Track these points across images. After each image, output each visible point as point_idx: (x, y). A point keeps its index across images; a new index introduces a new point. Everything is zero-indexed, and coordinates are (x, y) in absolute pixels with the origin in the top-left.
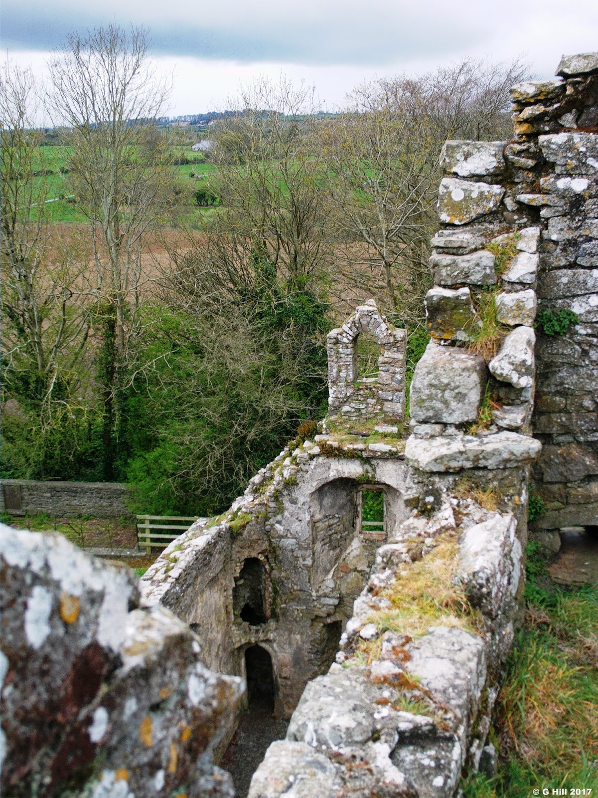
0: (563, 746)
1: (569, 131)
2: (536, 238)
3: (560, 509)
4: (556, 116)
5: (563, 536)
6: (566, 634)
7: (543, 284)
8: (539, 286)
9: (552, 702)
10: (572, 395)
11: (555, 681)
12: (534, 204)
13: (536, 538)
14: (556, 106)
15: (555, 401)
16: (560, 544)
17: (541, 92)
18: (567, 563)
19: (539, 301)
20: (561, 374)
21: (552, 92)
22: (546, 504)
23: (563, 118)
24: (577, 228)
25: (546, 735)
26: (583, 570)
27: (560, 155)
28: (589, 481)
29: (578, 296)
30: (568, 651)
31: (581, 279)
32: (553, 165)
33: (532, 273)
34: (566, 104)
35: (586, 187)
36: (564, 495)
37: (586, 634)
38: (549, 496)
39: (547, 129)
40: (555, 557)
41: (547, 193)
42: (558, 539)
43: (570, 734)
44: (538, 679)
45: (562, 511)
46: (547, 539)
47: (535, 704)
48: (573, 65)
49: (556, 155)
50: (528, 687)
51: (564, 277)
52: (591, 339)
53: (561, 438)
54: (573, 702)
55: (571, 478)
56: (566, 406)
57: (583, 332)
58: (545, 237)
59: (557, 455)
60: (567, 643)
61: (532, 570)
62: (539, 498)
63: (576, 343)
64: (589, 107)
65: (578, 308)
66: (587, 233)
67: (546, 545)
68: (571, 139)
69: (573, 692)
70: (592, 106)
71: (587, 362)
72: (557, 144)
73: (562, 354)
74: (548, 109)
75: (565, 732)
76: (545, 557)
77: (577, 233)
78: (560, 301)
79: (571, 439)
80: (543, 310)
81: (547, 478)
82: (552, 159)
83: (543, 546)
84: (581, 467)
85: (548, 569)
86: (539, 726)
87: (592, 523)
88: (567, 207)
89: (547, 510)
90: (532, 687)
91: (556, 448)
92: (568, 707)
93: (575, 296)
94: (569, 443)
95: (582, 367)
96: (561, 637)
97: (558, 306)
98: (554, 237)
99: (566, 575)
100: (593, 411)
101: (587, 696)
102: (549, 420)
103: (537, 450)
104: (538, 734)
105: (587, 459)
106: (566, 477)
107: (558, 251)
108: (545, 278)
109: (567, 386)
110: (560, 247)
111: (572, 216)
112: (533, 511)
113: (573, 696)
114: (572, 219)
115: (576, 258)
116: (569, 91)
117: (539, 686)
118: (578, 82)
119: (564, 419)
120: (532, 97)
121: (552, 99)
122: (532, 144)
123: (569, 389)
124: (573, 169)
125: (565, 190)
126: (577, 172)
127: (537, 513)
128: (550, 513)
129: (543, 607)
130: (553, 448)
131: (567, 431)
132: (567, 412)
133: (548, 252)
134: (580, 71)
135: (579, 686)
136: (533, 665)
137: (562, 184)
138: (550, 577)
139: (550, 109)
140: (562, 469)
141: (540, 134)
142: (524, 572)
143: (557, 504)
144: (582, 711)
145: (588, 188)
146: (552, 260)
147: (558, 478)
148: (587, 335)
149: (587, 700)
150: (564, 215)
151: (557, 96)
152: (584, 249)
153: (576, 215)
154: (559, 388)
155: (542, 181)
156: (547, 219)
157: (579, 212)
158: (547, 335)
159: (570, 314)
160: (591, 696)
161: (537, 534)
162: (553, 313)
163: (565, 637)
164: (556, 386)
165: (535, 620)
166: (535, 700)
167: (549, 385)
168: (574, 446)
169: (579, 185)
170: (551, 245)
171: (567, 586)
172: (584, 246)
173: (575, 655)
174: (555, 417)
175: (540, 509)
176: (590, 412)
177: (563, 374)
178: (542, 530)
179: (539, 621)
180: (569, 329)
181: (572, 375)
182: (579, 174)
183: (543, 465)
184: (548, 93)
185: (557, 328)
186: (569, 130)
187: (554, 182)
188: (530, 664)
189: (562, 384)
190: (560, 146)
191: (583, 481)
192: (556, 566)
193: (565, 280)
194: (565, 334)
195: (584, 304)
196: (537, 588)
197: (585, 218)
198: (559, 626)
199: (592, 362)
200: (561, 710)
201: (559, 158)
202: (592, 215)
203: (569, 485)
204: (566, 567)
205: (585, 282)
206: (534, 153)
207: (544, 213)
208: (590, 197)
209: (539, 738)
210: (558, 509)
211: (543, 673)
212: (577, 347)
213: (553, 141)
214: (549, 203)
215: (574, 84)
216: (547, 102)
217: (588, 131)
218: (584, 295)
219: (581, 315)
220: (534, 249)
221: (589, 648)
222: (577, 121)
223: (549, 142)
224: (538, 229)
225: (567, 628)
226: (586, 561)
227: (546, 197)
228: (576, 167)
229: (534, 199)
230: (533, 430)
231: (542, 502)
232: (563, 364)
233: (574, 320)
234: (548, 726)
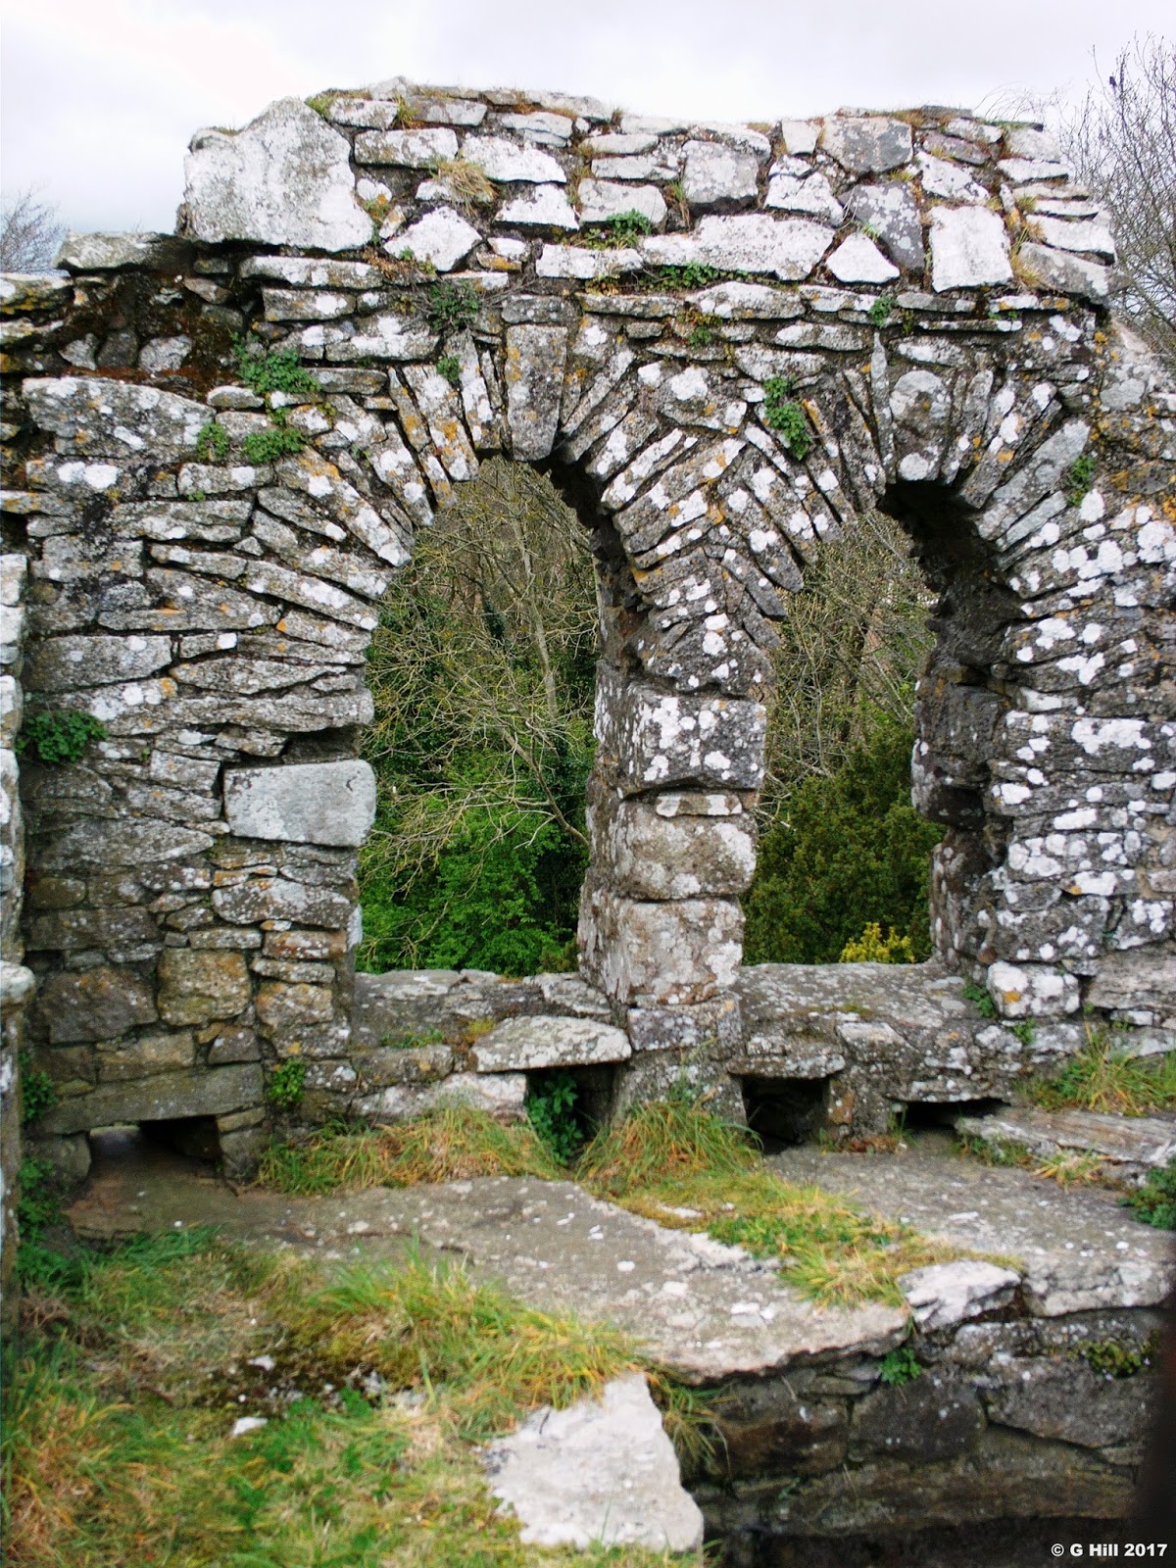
0: (87, 1559)
1: (80, 375)
2: (19, 576)
3: (86, 1093)
4: (56, 344)
5: (94, 1144)
6: (102, 1336)
7: (35, 663)
8: (26, 667)
9: (67, 1476)
10: (97, 874)
11: (72, 1434)
12: (15, 509)
13: (42, 1151)
14: (55, 325)
15: (64, 888)
16: (89, 1161)
17: (27, 297)
18: (103, 1196)
19: (29, 697)
20: (74, 836)
21: (48, 299)
22: (56, 1087)
23: (70, 348)
24: (98, 558)
25: (53, 1546)
26: (134, 1208)
27: (64, 419)
28: (138, 1037)
29: (103, 685)
30: (104, 1370)
31: (108, 653)
32: (51, 437)
33: (10, 645)
34: (74, 323)
35: (113, 481)
36: (91, 1067)
37: (137, 1332)
38: (63, 1071)
39: (39, 366)
40: (81, 1187)
41: (39, 489)
42: (84, 1151)
43: (101, 1532)
44: (39, 1436)
45: (89, 1097)
46: (64, 1154)
47: (33, 1486)
48: (85, 252)
49: (56, 418)
50: (18, 1456)
51: (76, 649)
52: (129, 767)
53: (80, 959)
54: (108, 1471)
55: (103, 1032)
56: (86, 897)
57: (113, 754)
58: (38, 573)
59: (73, 991)
60: (105, 1354)
61: (34, 1217)
62: (44, 1075)
63: (102, 776)
64: (116, 331)
65: (103, 709)
66: (117, 567)
67: (62, 1164)
68: (83, 389)
69: (107, 1450)
70: (124, 330)
71: (124, 812)
72: (57, 398)
73: (76, 797)
74: (40, 330)
75: (92, 1532)
76: (61, 1189)
77: (98, 567)
78: (68, 697)
79: (99, 959)
80: (37, 714)
81: (57, 1036)
82: (48, 425)
83: (56, 1167)
84: (121, 1012)
85: (67, 1212)
86: (41, 1531)
87: (148, 1117)
88: (78, 518)
89: (61, 1097)
90: (26, 1455)
91: (71, 977)
92: (99, 1481)
93: (96, 686)
94: (95, 966)
95: (115, 820)
96: (91, 1344)
97: (64, 705)
98: (55, 574)
99: (100, 1220)
100: (139, 904)
101: (136, 1453)
102: (54, 926)
103: (25, 987)
104: (38, 1547)
105: (131, 995)
106: (92, 1031)
107: (63, 600)
108: (37, 652)
109: (87, 858)
110: (65, 593)
111: (87, 535)
112: (34, 1100)
113: (109, 1458)
114: (89, 541)
115: (98, 614)
116: (80, 299)
117: (42, 1451)
118: (96, 285)
119: (84, 921)
120: (9, 305)
121: (48, 311)
122: (12, 394)
123: (91, 863)
124: (88, 446)
125: (74, 485)
126: (97, 452)
127: (40, 1105)
128: (66, 1102)
129: (55, 1290)
130: (65, 977)
131: (91, 944)
132: (91, 908)
133: (44, 603)
134: (99, 264)
135: (121, 1436)
136: (27, 1410)
137: (67, 473)
138: (71, 1227)
139: (43, 330)
140: (84, 1016)
141: (28, 376)
142: (15, 1223)
143: (79, 1085)
144: (125, 1484)
145: (118, 483)
146: (50, 617)
147: (77, 1035)
148: (123, 760)
149: (136, 1460)
150: (73, 533)
151: (58, 306)
152: (112, 597)
153: (96, 532)
154: (71, 862)
155: (29, 466)
156: (41, 540)
157: (101, 529)
158: (46, 762)
159: (89, 720)
160: (144, 1452)
161: (45, 1145)
162: (56, 719)
163: (98, 1342)
164: (67, 858)
165: (41, 1317)
166: (33, 1480)
167: (52, 857)
168: (105, 971)
169: (101, 477)
170: (49, 588)
171: (103, 1241)
172: (111, 591)
173: (118, 1375)
174: (67, 920)
175: (47, 1095)
176: (132, 905)
177: (79, 835)
178: (53, 1136)
179: (49, 1316)
180: (87, 750)
181: (96, 837)
182: (100, 456)
183: (47, 1011)
184: (41, 300)
185: (64, 749)
186: (80, 372)
187: (53, 470)
188: (23, 1407)
189: (77, 853)
190: (62, 402)
191: (126, 1037)
192: (81, 1204)
193: (76, 656)
194: (79, 758)
195: (114, 702)
196: (44, 1252)
197: (114, 538)
198: (86, 1322)
199: (133, 810)
200: (84, 1490)
201: (61, 424)
202: (125, 533)
203: (100, 1046)
204: (101, 1203)
205: (115, 660)
206: (15, 411)
207: (33, 527)
208: (122, 501)
209: (39, 1554)
210: (83, 1094)
211: (49, 1420)
212: (104, 784)
213: (49, 391)
214: (43, 509)
215: (89, 288)
216: (38, 315)
217: (117, 377)
218: (114, 684)
219: (109, 722)
220: (15, 597)
221: (144, 1358)
222: (95, 355)
223: (42, 393)
224: (24, 558)
225: (102, 1325)
226: (140, 1189)
227: (39, 498)
228: (94, 443)
229: (15, 501)
230: (25, 945)
231: (50, 1083)
232: (78, 815)
233: (95, 732)
234: (57, 1526)
